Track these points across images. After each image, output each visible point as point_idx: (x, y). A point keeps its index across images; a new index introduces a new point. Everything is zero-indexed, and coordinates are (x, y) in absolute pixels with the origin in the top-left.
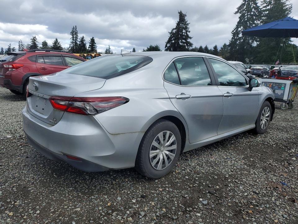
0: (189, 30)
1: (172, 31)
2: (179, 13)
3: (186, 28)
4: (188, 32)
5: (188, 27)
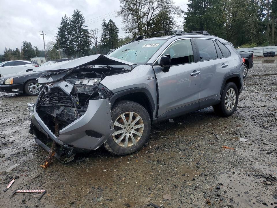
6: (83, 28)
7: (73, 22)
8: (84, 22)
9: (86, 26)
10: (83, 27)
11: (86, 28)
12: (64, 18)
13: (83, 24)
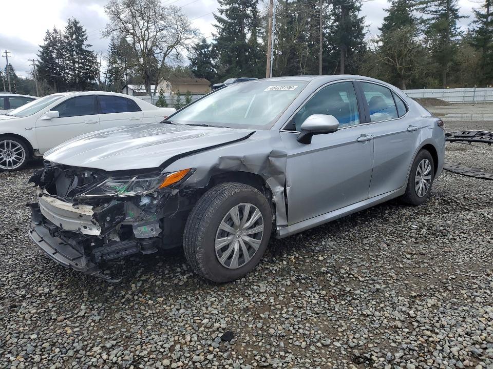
6: (85, 49)
7: (66, 37)
8: (86, 38)
9: (89, 46)
10: (84, 47)
11: (89, 49)
12: (51, 31)
13: (85, 43)
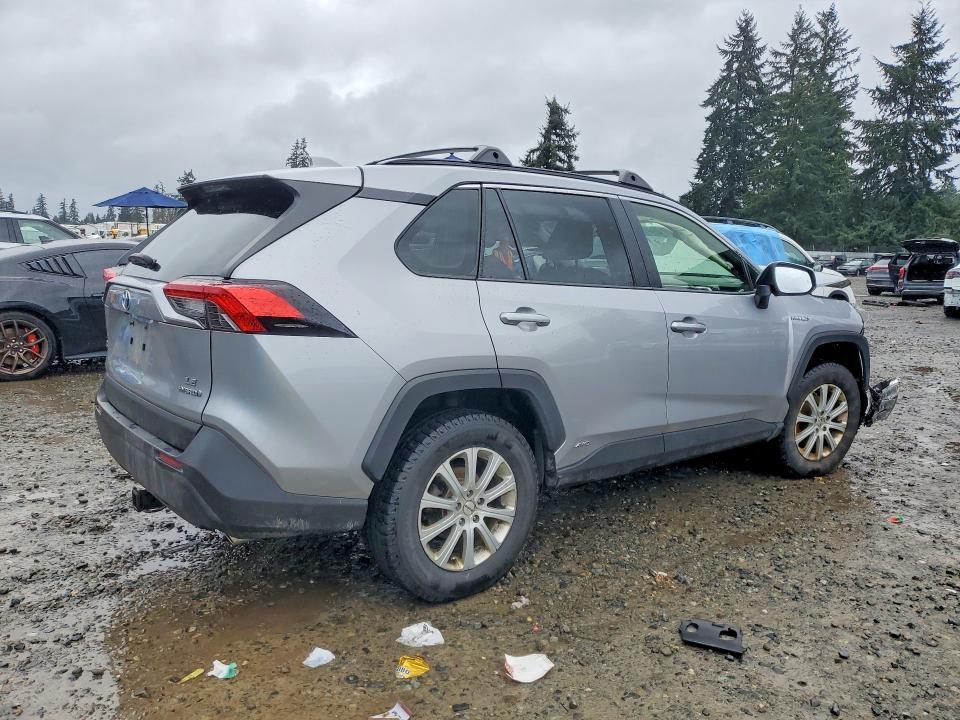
0: (576, 153)
1: (528, 156)
2: (549, 104)
3: (567, 149)
4: (573, 160)
5: (573, 143)
